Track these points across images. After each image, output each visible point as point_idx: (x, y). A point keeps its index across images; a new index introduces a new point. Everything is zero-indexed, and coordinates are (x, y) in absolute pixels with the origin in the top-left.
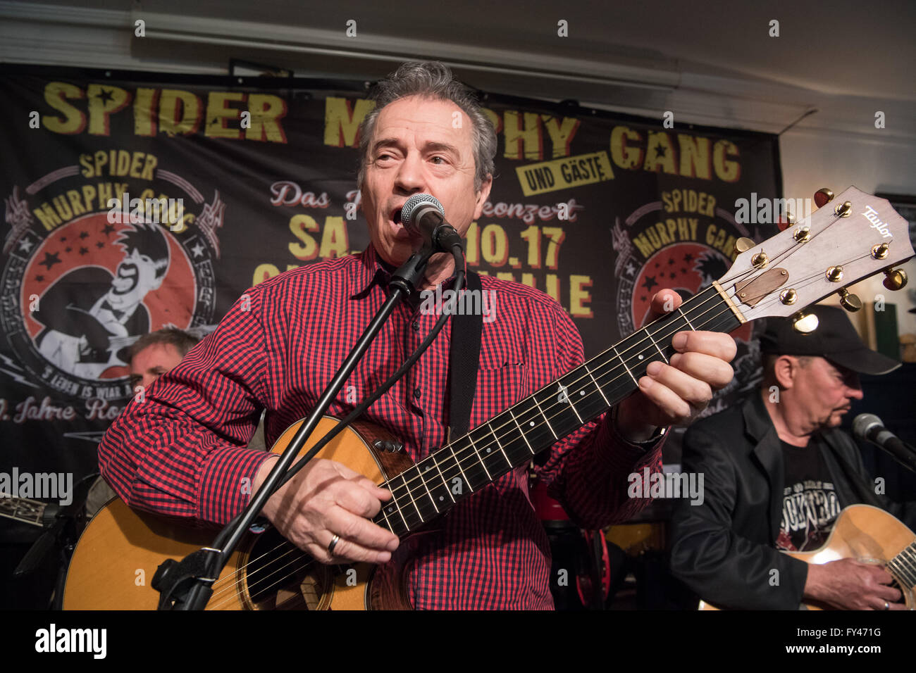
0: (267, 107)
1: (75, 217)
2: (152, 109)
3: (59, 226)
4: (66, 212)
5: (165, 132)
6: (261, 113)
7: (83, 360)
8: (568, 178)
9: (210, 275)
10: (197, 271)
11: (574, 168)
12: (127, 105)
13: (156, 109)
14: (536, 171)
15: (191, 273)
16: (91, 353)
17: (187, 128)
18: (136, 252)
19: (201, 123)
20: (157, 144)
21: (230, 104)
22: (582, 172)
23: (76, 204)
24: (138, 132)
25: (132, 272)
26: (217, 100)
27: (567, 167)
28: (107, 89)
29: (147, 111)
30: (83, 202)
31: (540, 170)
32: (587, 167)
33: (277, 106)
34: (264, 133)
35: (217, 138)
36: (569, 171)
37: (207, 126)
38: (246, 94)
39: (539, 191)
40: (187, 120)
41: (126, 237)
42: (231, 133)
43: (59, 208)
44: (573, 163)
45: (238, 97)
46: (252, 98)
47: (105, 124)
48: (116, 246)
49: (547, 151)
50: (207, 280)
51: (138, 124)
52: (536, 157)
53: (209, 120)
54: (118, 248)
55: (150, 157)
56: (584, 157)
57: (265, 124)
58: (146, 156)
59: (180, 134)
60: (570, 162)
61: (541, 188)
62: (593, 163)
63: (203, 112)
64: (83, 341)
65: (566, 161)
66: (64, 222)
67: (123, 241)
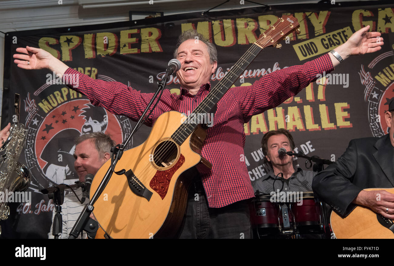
0: (151, 34)
1: (59, 105)
2: (92, 44)
3: (51, 110)
4: (54, 103)
5: (100, 55)
6: (148, 38)
7: (68, 178)
8: (326, 46)
9: (129, 127)
10: (122, 125)
11: (330, 39)
12: (80, 44)
13: (94, 44)
14: (305, 45)
15: (119, 126)
16: (71, 174)
17: (111, 51)
18: (90, 118)
19: (118, 48)
20: (97, 62)
21: (131, 36)
22: (335, 41)
23: (59, 98)
24: (86, 57)
25: (89, 129)
26: (125, 34)
27: (325, 40)
28: (69, 37)
29: (90, 45)
30: (62, 96)
31: (308, 44)
32: (338, 37)
33: (156, 33)
34: (150, 48)
35: (127, 54)
36: (327, 42)
37: (121, 49)
38: (139, 29)
39: (308, 57)
40: (110, 47)
41: (85, 111)
42: (133, 51)
43: (51, 101)
44: (329, 37)
45: (135, 31)
46: (143, 30)
47: (70, 55)
48: (80, 117)
49: (311, 33)
50: (128, 129)
51: (86, 53)
52: (304, 37)
53: (122, 46)
54: (81, 117)
55: (93, 69)
56: (335, 32)
57: (150, 43)
58: (91, 69)
59: (108, 55)
60: (327, 37)
61: (310, 55)
62: (342, 35)
63: (118, 42)
64: (67, 168)
65: (324, 37)
66: (54, 108)
67: (84, 114)
